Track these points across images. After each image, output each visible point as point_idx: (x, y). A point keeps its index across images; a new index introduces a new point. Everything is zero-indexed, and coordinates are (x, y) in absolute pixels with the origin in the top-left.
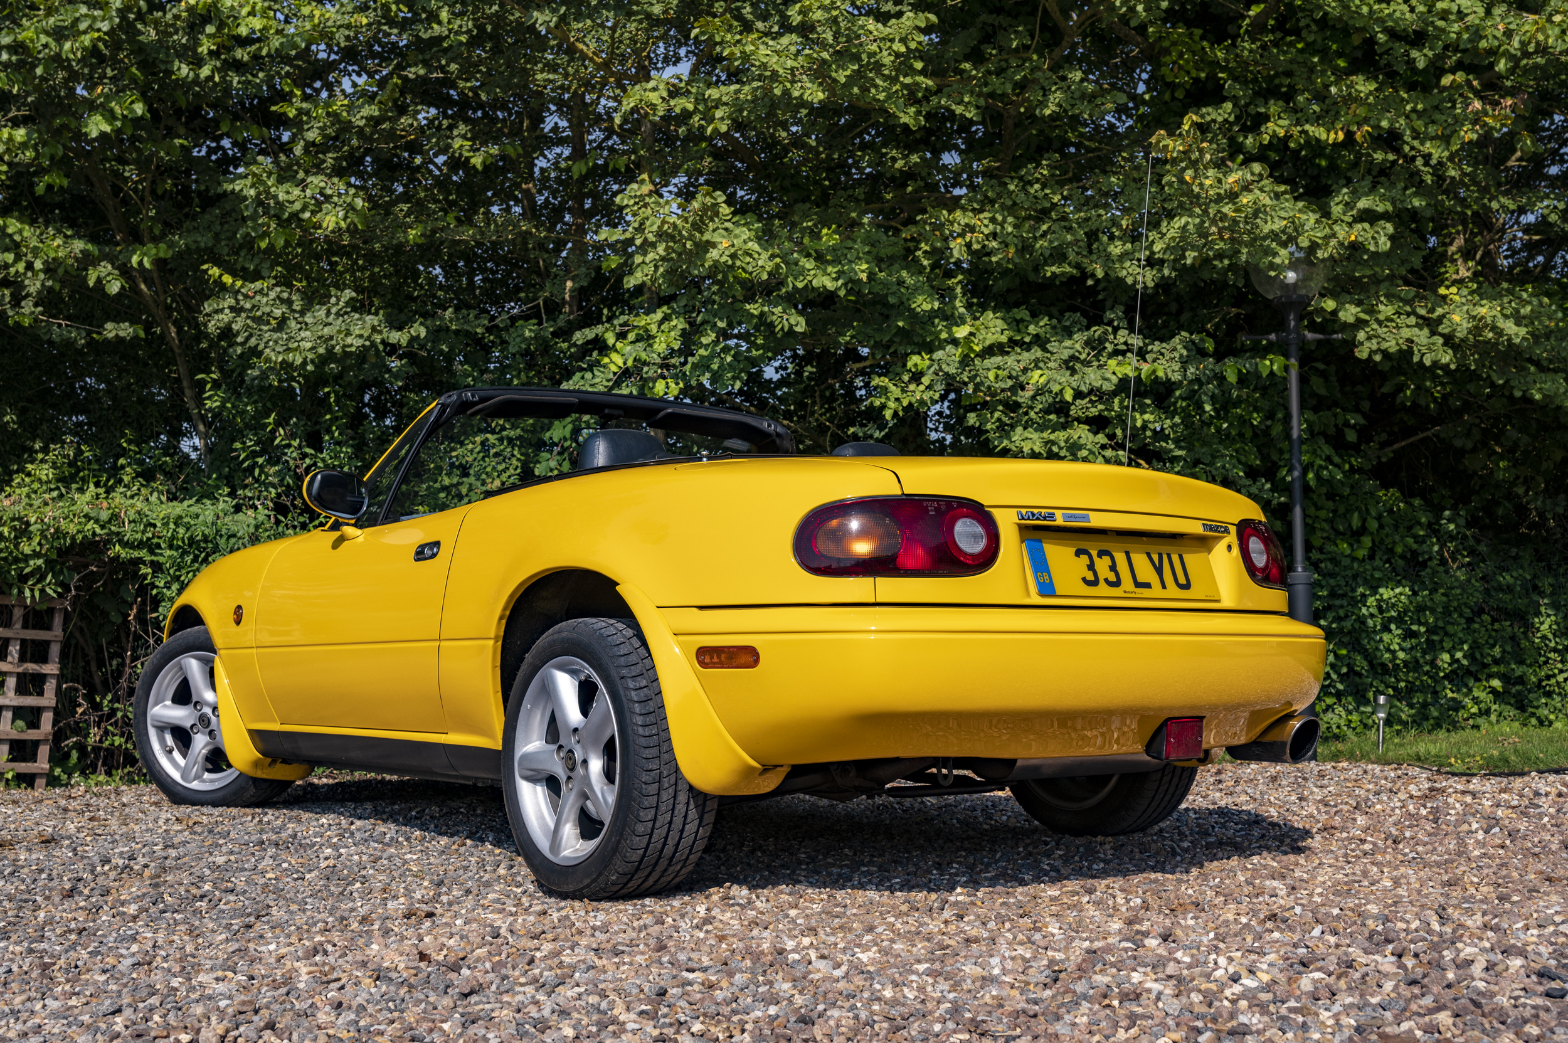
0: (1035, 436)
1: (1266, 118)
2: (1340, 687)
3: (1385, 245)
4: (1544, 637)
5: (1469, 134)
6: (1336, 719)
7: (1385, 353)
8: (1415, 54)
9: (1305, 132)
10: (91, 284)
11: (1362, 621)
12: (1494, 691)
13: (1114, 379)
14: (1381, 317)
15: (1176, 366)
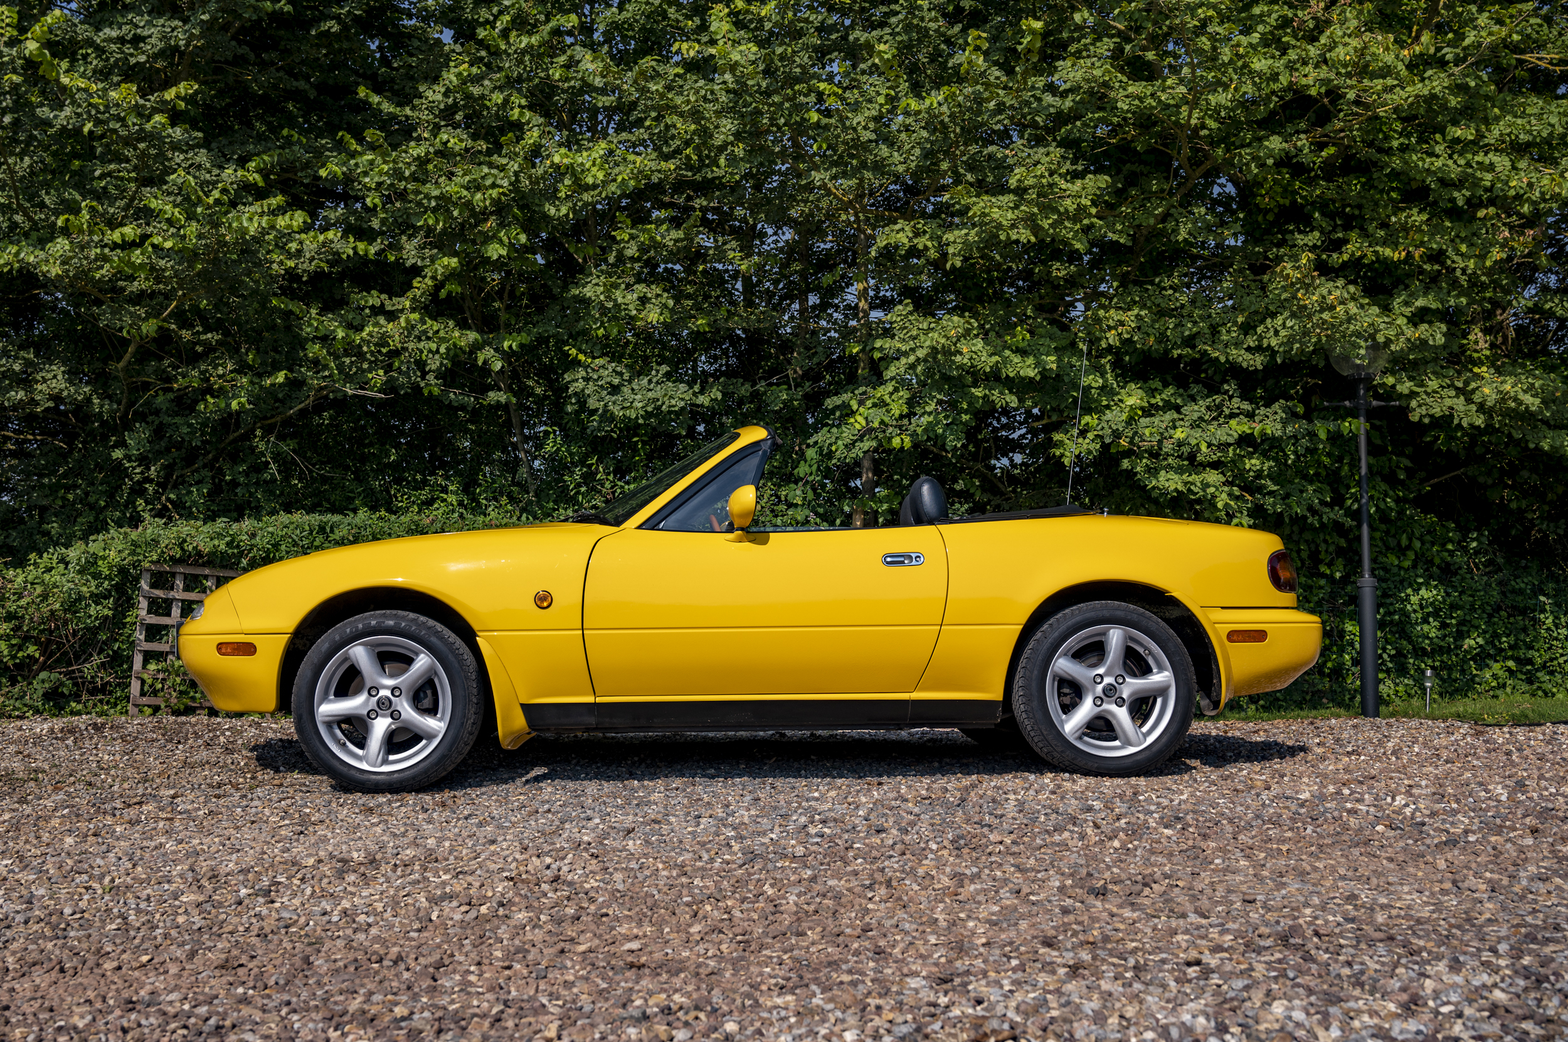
0: (1176, 477)
1: (1346, 241)
2: (1390, 665)
3: (1440, 340)
4: (1549, 629)
5: (1497, 254)
6: (1386, 690)
7: (1432, 416)
8: (1456, 194)
9: (1376, 252)
10: (480, 363)
11: (1405, 614)
12: (1509, 670)
13: (1236, 436)
14: (1429, 390)
15: (1279, 426)
